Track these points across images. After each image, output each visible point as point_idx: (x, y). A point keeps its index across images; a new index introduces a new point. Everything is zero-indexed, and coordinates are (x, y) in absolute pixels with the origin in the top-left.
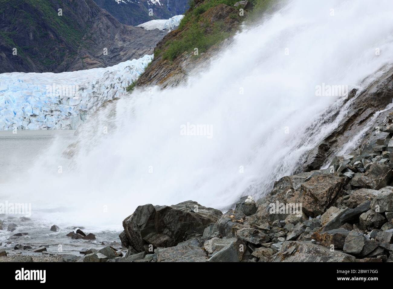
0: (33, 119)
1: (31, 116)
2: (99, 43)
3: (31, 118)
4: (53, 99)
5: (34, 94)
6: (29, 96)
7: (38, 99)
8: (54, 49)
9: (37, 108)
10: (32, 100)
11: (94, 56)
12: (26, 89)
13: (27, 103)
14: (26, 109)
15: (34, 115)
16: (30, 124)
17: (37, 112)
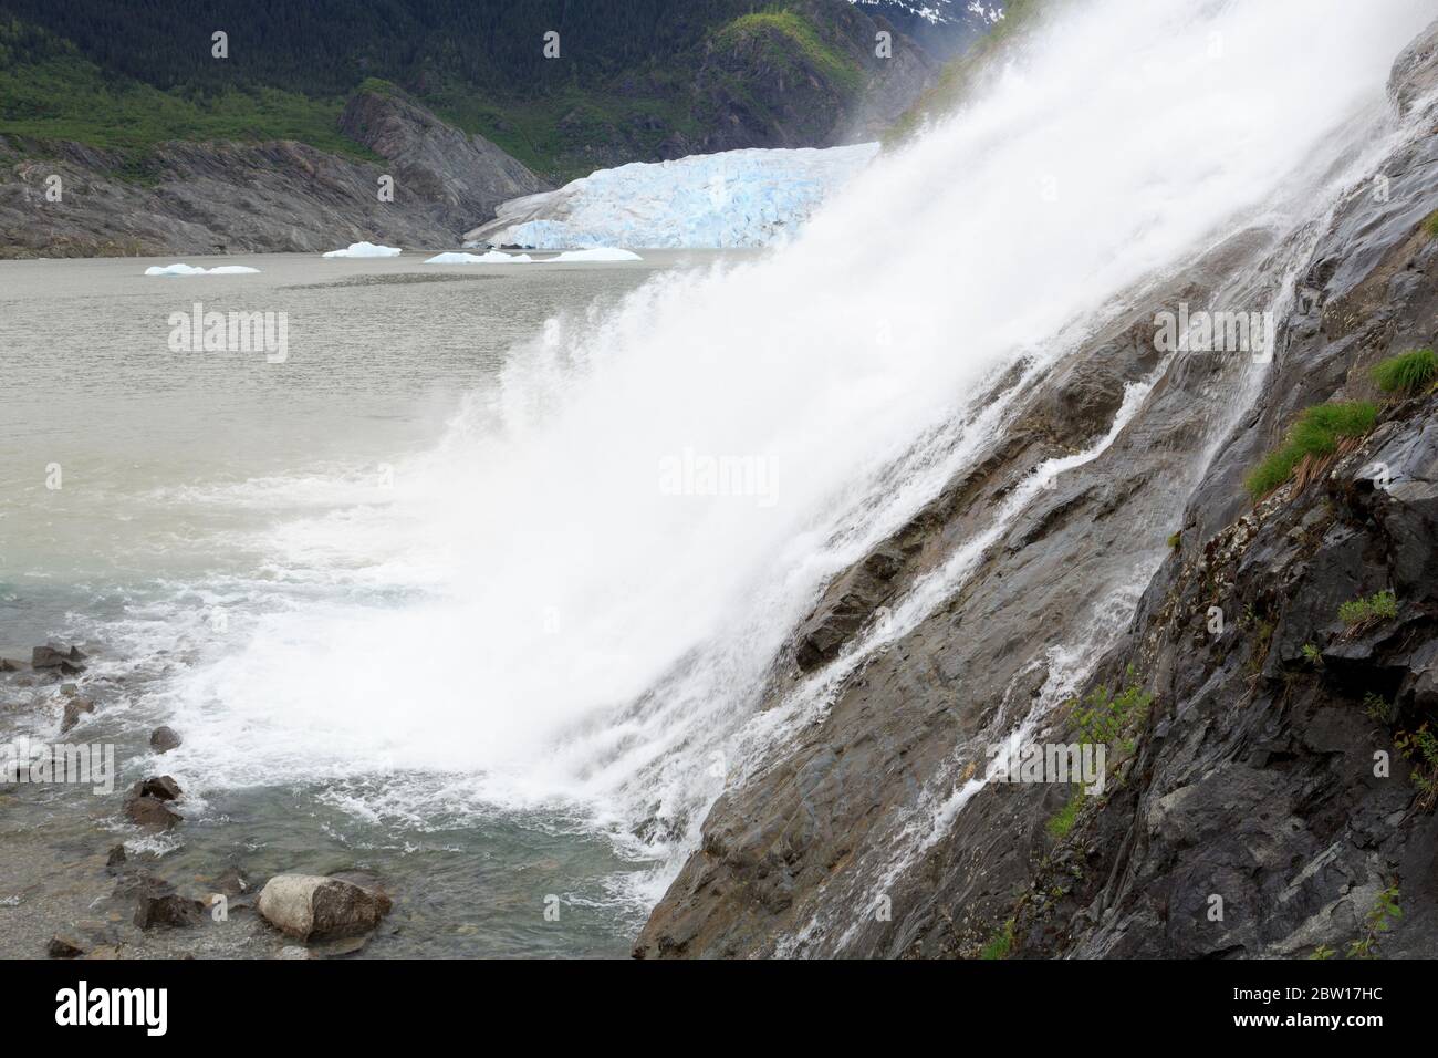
0: (779, 229)
1: (776, 223)
2: (896, 94)
3: (775, 227)
4: (811, 195)
5: (780, 186)
6: (772, 189)
7: (786, 194)
8: (819, 107)
9: (784, 210)
10: (778, 197)
11: (887, 119)
12: (768, 178)
13: (770, 202)
14: (766, 212)
15: (779, 223)
16: (773, 238)
17: (784, 217)
